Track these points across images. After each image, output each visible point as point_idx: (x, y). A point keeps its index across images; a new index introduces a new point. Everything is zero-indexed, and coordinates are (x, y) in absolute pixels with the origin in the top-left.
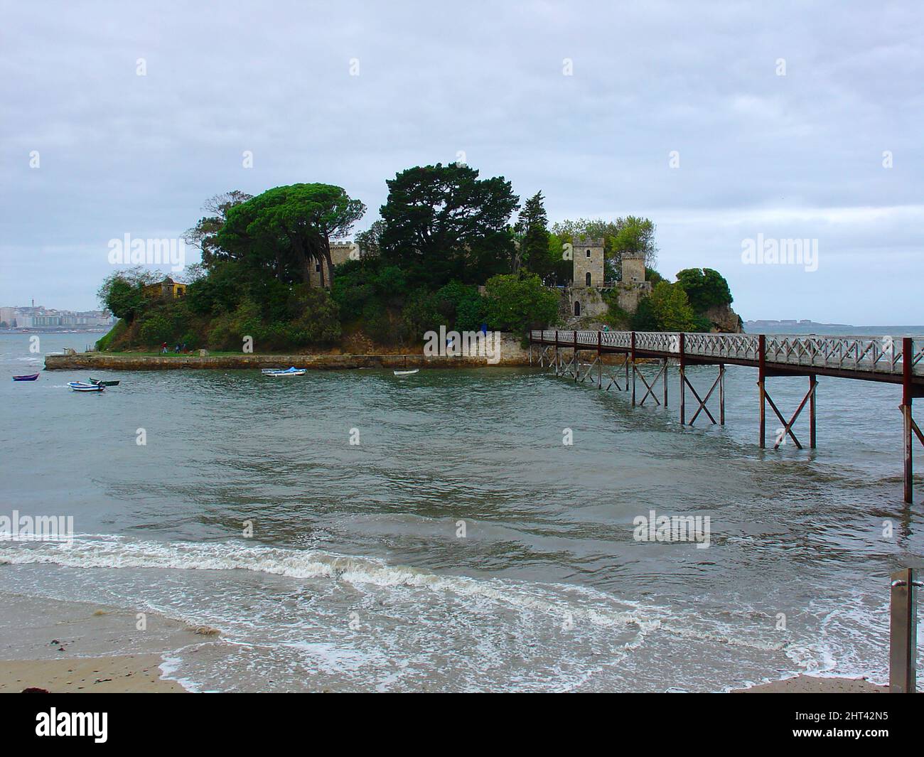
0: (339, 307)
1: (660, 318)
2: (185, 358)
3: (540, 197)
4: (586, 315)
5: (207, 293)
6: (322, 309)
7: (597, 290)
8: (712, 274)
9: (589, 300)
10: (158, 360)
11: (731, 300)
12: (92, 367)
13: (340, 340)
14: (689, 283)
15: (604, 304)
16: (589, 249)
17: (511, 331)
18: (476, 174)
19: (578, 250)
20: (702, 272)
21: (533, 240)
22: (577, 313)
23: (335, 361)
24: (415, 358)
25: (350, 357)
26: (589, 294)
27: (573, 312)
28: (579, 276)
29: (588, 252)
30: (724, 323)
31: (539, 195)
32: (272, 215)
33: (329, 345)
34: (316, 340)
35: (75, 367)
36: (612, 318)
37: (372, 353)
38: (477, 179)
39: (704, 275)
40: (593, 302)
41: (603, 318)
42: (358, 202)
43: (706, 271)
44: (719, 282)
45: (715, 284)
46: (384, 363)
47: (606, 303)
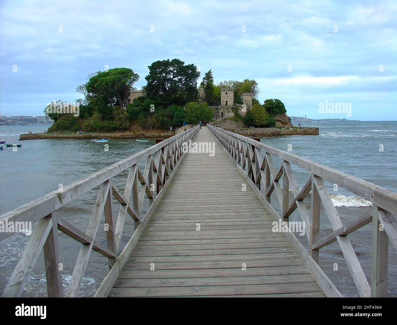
0: (128, 115)
1: (254, 119)
2: (72, 135)
3: (211, 72)
4: (225, 117)
5: (83, 110)
6: (122, 116)
7: (230, 107)
8: (278, 101)
9: (226, 112)
10: (61, 136)
11: (286, 111)
12: (37, 138)
13: (129, 127)
14: (269, 105)
15: (233, 113)
16: (227, 92)
17: (193, 124)
18: (183, 63)
19: (223, 92)
20: (274, 100)
21: (207, 88)
22: (222, 117)
23: (127, 136)
24: (157, 134)
25: (132, 134)
26: (227, 109)
27: (221, 116)
28: (223, 102)
29: (227, 93)
30: (283, 120)
31: (210, 71)
32: (103, 80)
33: (125, 129)
34: (120, 128)
35: (31, 138)
36: (236, 118)
37: (141, 133)
38: (184, 65)
39: (274, 101)
40: (228, 112)
41: (232, 118)
42: (137, 74)
43: (275, 100)
44: (281, 104)
45: (279, 105)
46: (145, 136)
47: (233, 112)
